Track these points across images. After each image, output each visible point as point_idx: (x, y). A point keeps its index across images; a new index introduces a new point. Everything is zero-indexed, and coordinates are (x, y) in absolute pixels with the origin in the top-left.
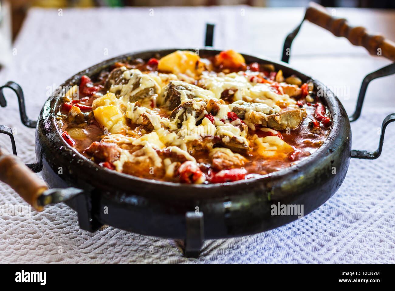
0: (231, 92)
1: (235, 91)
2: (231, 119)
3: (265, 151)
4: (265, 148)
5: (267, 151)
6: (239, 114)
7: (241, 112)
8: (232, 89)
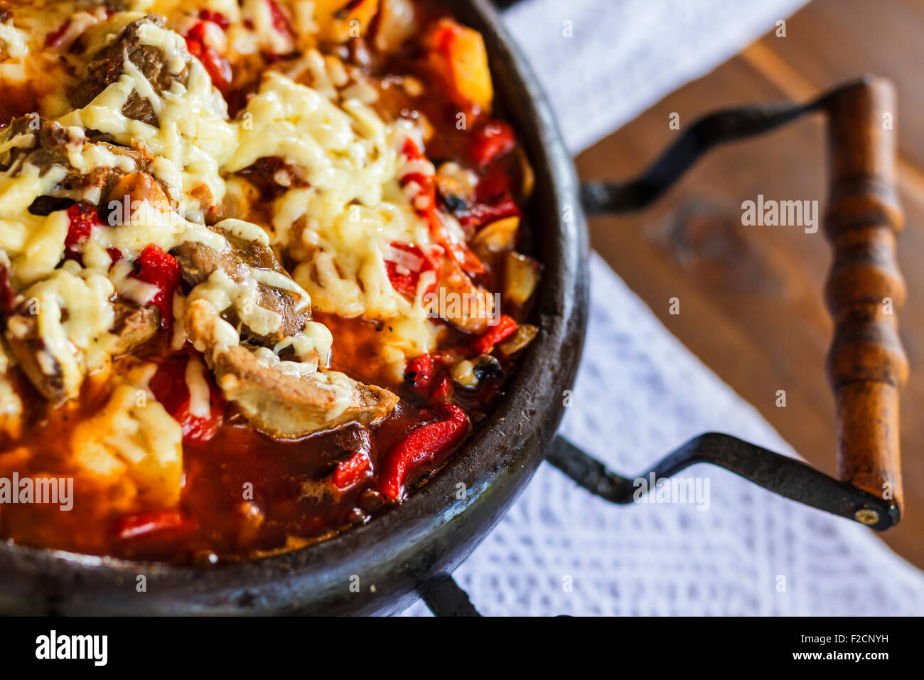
0: (282, 178)
1: (300, 183)
2: (145, 266)
3: (99, 440)
4: (111, 432)
5: (106, 446)
6: (186, 269)
7: (194, 272)
8: (299, 173)
